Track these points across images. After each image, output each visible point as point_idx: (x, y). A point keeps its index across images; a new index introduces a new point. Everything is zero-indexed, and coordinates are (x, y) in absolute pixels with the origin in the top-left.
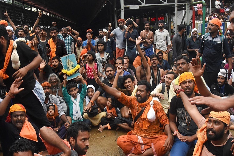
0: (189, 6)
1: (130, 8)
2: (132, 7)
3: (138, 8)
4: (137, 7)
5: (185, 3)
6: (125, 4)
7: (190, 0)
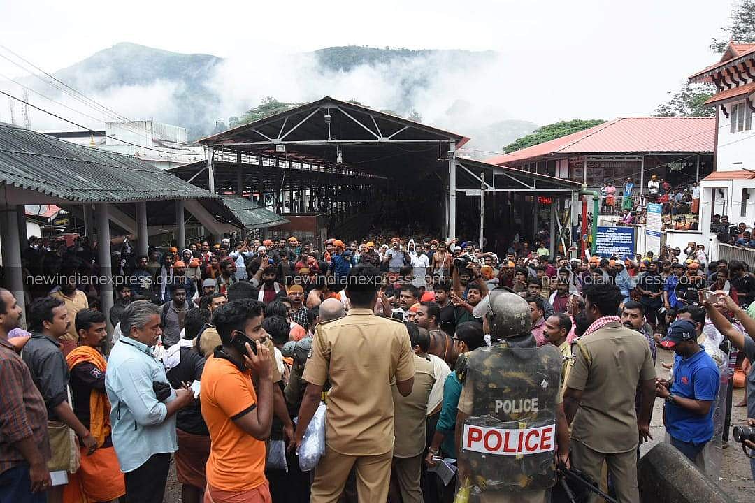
0: (577, 194)
1: (467, 194)
2: (469, 192)
3: (482, 194)
4: (479, 192)
5: (569, 191)
6: (458, 186)
7: (579, 186)
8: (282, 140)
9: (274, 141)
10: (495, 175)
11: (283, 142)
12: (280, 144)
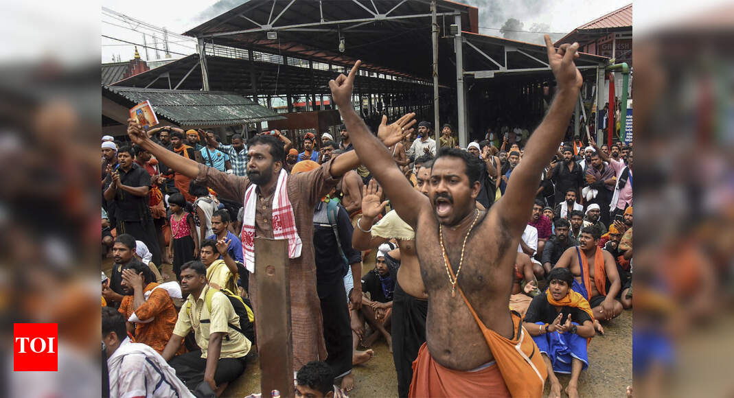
0: (603, 72)
1: (476, 77)
2: (479, 75)
3: (493, 76)
4: (490, 74)
5: (594, 67)
6: (465, 69)
7: (605, 61)
8: (273, 26)
9: (264, 28)
10: (507, 53)
11: (273, 28)
12: (272, 31)
